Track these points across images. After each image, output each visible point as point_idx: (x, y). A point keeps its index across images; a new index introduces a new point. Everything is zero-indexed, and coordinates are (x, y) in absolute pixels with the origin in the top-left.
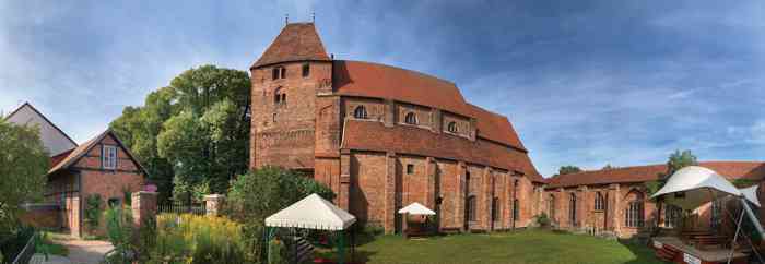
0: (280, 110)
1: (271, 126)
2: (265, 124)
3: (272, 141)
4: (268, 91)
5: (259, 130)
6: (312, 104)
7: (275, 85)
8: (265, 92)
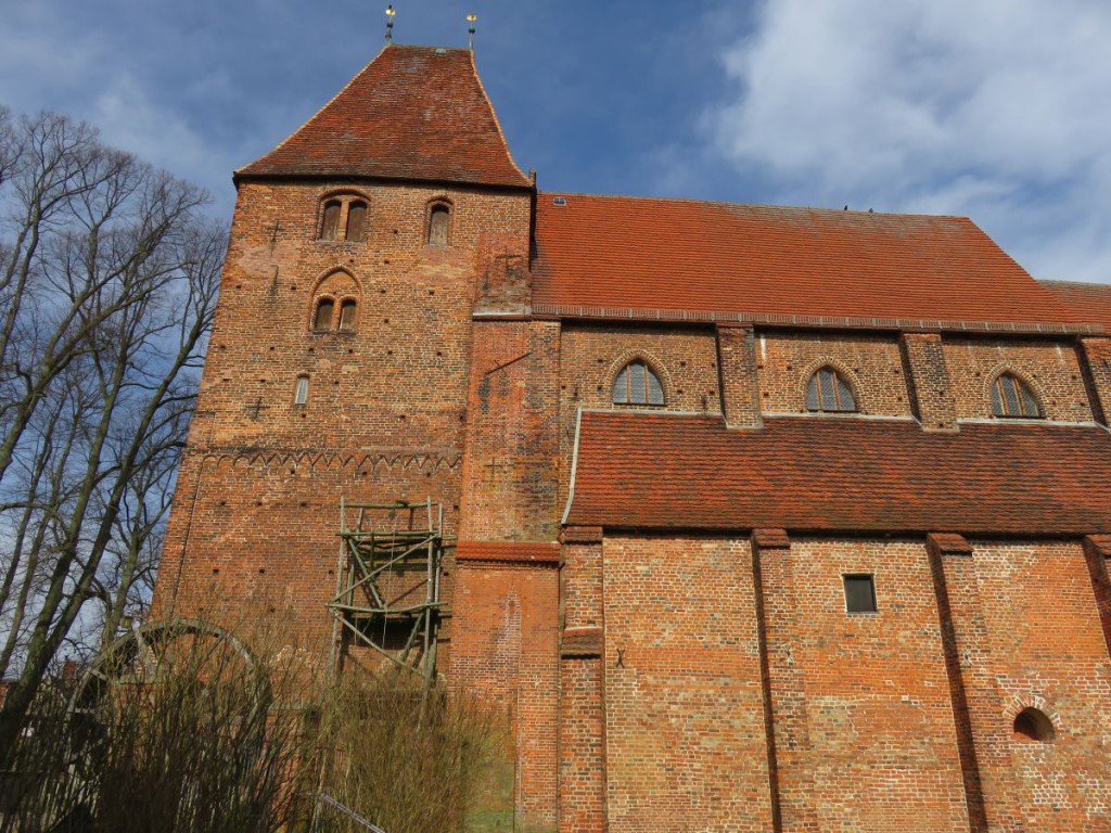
0: (325, 364)
1: (279, 421)
2: (257, 409)
3: (274, 487)
4: (287, 276)
5: (226, 433)
6: (454, 352)
7: (320, 260)
8: (276, 283)
